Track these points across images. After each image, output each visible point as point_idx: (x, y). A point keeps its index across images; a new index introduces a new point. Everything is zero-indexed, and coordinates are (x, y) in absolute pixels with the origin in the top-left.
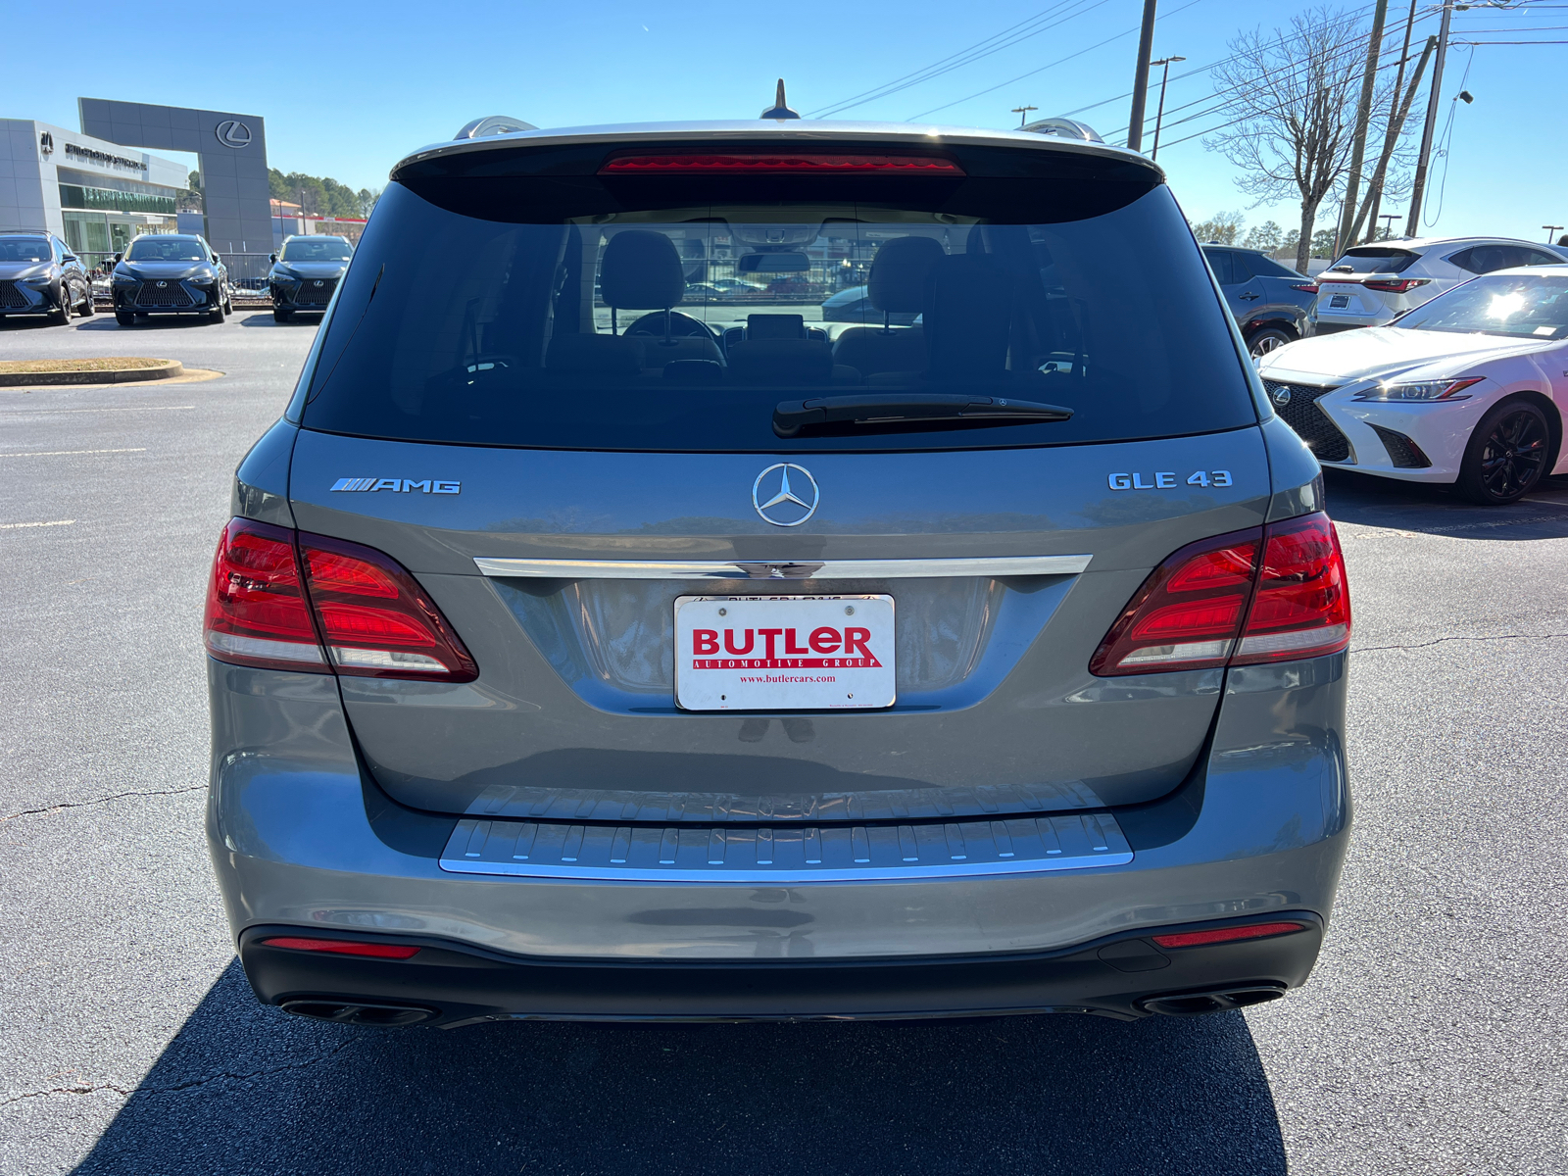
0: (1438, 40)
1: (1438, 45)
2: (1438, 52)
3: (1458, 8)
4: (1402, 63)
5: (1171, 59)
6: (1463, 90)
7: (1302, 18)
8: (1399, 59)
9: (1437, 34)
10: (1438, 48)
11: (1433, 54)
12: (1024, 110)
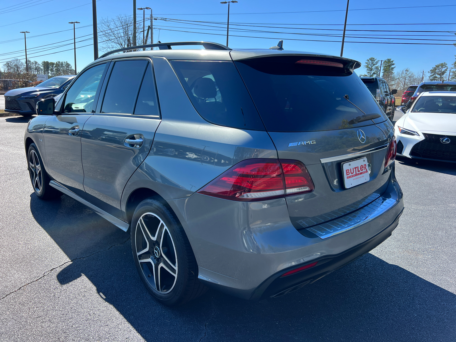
0: (150, 27)
1: (151, 28)
2: (151, 30)
3: (155, 19)
4: (144, 31)
5: (75, 22)
6: (159, 41)
7: (119, 17)
8: (143, 30)
9: (150, 25)
10: (151, 29)
11: (150, 30)
12: (25, 32)
